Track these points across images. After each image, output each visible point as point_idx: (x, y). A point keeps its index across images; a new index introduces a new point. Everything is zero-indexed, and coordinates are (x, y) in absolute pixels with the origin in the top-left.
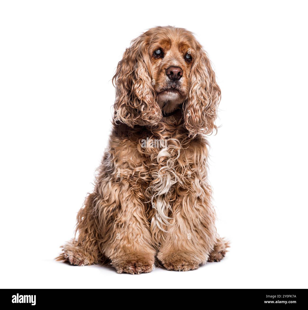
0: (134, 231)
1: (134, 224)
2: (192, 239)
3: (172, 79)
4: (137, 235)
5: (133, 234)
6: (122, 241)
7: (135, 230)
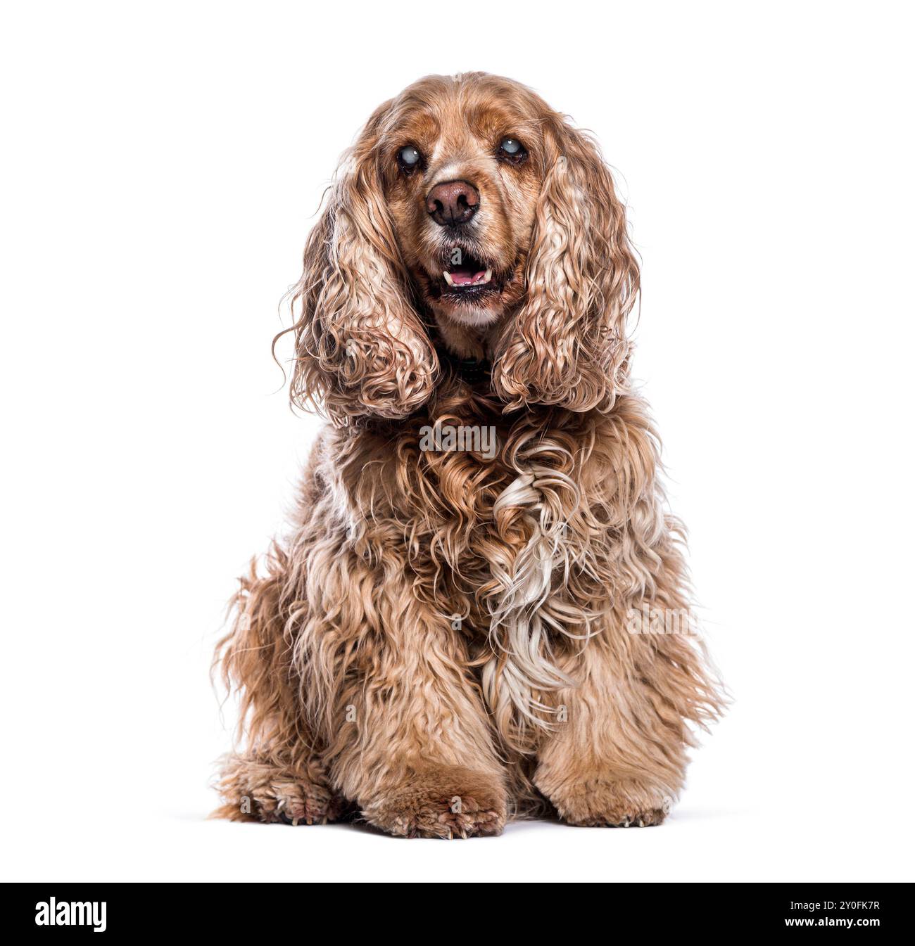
0: (429, 708)
1: (429, 684)
2: (634, 709)
3: (445, 225)
4: (442, 718)
5: (425, 716)
6: (395, 739)
7: (432, 705)
